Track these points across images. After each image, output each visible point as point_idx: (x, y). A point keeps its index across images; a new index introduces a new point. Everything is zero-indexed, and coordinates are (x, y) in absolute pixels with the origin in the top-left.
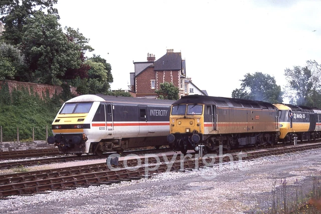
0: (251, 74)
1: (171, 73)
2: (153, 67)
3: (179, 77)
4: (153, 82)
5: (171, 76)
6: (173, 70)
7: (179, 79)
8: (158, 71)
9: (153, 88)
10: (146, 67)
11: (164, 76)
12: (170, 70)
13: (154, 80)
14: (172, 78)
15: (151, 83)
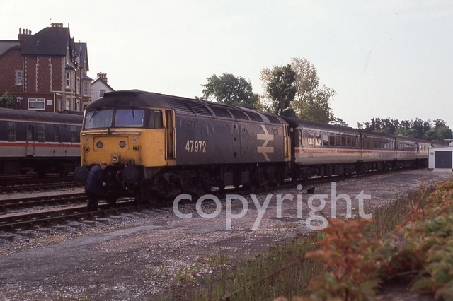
0: (217, 76)
1: (50, 60)
2: (20, 49)
3: (63, 67)
4: (19, 73)
5: (50, 65)
6: (53, 56)
7: (63, 71)
8: (28, 55)
9: (20, 84)
10: (8, 49)
11: (37, 65)
12: (48, 56)
13: (22, 71)
14: (51, 69)
15: (17, 75)
